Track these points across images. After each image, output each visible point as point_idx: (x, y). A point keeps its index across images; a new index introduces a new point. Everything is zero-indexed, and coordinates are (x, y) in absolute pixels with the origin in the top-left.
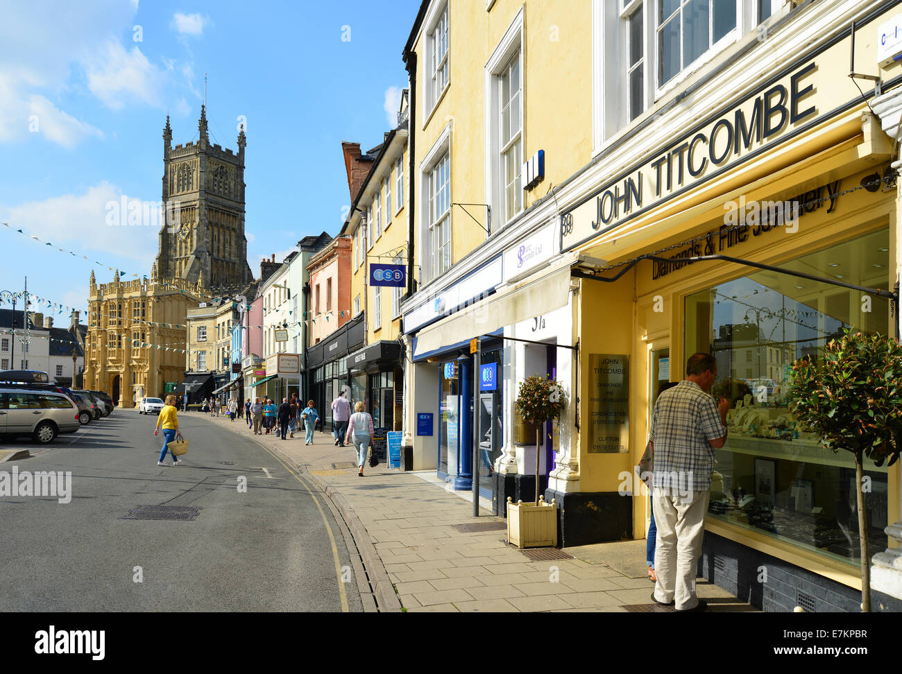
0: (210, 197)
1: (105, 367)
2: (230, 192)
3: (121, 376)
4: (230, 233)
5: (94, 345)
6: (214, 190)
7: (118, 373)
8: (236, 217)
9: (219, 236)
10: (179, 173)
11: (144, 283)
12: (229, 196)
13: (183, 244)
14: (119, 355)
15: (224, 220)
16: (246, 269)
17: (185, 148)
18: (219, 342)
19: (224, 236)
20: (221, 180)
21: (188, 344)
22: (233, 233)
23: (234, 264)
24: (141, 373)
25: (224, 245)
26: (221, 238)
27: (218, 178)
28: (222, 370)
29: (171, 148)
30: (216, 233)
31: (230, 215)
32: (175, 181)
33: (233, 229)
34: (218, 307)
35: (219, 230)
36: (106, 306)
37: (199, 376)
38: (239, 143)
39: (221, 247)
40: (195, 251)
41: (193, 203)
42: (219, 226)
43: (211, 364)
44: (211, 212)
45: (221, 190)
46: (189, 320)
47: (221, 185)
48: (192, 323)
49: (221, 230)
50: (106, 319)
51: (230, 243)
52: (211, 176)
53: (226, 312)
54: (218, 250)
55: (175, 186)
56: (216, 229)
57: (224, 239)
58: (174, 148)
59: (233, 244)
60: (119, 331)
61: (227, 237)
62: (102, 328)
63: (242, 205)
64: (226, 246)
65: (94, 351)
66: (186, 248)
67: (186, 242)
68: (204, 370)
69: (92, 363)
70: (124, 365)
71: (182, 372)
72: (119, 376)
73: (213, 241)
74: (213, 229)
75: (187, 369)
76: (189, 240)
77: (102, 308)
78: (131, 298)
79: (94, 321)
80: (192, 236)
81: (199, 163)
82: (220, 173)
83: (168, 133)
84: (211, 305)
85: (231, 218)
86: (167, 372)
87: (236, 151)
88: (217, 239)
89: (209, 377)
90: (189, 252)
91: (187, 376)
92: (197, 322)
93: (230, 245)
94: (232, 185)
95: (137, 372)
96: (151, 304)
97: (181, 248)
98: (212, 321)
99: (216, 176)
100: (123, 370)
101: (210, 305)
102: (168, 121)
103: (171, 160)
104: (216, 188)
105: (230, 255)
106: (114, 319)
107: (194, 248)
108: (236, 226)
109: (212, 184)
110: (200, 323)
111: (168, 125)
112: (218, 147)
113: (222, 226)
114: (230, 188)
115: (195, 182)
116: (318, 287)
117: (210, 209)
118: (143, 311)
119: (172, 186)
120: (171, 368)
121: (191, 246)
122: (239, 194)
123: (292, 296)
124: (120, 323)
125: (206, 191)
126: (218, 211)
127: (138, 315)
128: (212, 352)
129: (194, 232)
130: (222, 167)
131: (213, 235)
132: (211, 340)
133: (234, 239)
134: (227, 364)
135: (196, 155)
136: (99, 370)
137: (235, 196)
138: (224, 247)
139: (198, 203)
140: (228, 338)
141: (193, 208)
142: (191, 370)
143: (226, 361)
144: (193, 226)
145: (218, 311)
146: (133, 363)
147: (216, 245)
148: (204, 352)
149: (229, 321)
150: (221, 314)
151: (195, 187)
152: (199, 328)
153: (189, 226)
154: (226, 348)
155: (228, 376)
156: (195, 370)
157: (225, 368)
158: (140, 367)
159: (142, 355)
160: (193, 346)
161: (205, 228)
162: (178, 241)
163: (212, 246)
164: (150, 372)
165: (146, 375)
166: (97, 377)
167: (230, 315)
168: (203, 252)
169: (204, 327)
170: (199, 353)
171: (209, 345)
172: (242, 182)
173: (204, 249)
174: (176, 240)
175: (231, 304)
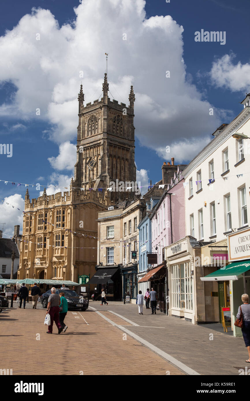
0: (110, 137)
1: (33, 264)
3: (46, 271)
4: (125, 163)
5: (26, 246)
6: (113, 132)
7: (44, 268)
8: (128, 151)
9: (117, 164)
10: (88, 122)
11: (65, 195)
12: (124, 136)
14: (44, 254)
15: (120, 153)
17: (93, 105)
18: (125, 238)
19: (121, 164)
20: (118, 125)
21: (98, 242)
22: (126, 162)
24: (61, 267)
25: (120, 171)
26: (118, 166)
27: (116, 123)
28: (126, 262)
29: (83, 106)
30: (115, 163)
31: (124, 149)
32: (86, 128)
33: (127, 160)
34: (124, 209)
35: (116, 160)
36: (36, 216)
37: (108, 269)
38: (130, 99)
39: (118, 173)
40: (100, 176)
41: (99, 142)
42: (117, 157)
43: (118, 258)
44: (111, 147)
45: (118, 132)
46: (100, 222)
47: (118, 128)
48: (102, 223)
49: (118, 160)
50: (35, 226)
51: (125, 169)
52: (111, 122)
53: (133, 210)
54: (116, 175)
55: (86, 132)
56: (114, 160)
57: (120, 167)
58: (85, 106)
59: (126, 170)
60: (45, 234)
61: (122, 165)
62: (32, 233)
63: (132, 142)
64: (122, 171)
65: (26, 251)
66: (93, 174)
67: (93, 170)
68: (112, 264)
69: (24, 261)
70: (48, 262)
71: (93, 267)
72: (44, 271)
73: (112, 168)
74: (112, 160)
75: (98, 263)
76: (95, 169)
77: (33, 218)
78: (54, 207)
79: (27, 228)
80: (97, 166)
81: (103, 113)
83: (81, 97)
84: (118, 208)
85: (125, 151)
86: (81, 266)
87: (128, 104)
88: (115, 167)
89: (117, 269)
90: (95, 178)
91: (97, 269)
92: (106, 223)
93: (125, 171)
94: (125, 128)
95: (58, 267)
96: (69, 211)
97: (89, 175)
98: (119, 221)
99: (114, 122)
100: (47, 265)
101: (116, 208)
102: (81, 88)
103: (83, 114)
104: (114, 130)
106: (41, 225)
107: (99, 174)
108: (128, 156)
109: (112, 128)
110: (109, 223)
111: (81, 91)
112: (116, 102)
113: (119, 157)
114: (124, 130)
115: (100, 127)
117: (110, 145)
118: (64, 217)
119: (84, 132)
120: (84, 263)
121: (97, 172)
122: (130, 134)
124: (45, 228)
125: (109, 132)
126: (116, 147)
127: (60, 221)
128: (119, 248)
129: (100, 162)
130: (119, 116)
131: (112, 164)
132: (118, 237)
133: (127, 166)
134: (134, 257)
135: (101, 108)
136: (29, 266)
137: (128, 136)
138: (120, 173)
139: (102, 141)
140: (135, 234)
141: (98, 145)
142: (101, 264)
143: (134, 255)
144: (99, 158)
145: (124, 212)
146: (55, 259)
147: (114, 171)
148: (112, 248)
149: (135, 218)
150: (128, 213)
151: (100, 131)
152: (108, 228)
153: (96, 158)
154: (133, 243)
155: (134, 268)
156: (105, 264)
157: (132, 261)
158: (60, 263)
159: (61, 253)
160: (103, 243)
161: (107, 159)
162: (88, 171)
163: (112, 172)
164: (68, 268)
165: (64, 269)
166: (28, 272)
167: (137, 213)
168: (106, 176)
169: (113, 226)
170: (108, 249)
171: (116, 242)
172: (133, 126)
173: (107, 174)
174: (86, 170)
175: (138, 203)
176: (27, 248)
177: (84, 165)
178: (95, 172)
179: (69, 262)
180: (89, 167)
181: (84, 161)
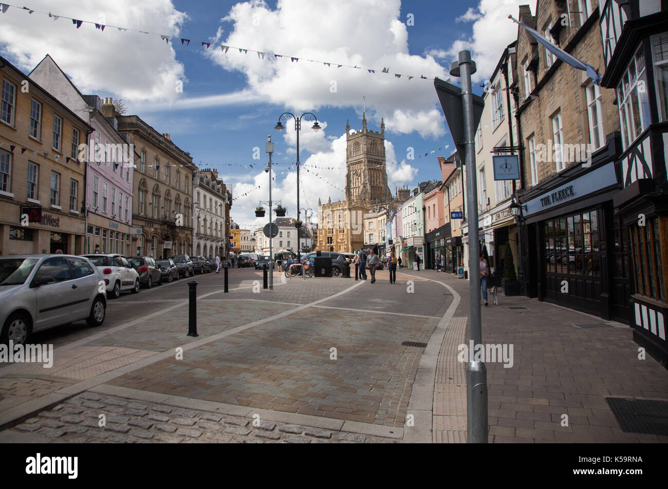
0: (369, 156)
2: (378, 152)
3: (334, 247)
6: (371, 152)
8: (381, 164)
10: (354, 146)
12: (378, 154)
13: (357, 180)
15: (376, 166)
16: (388, 190)
17: (356, 134)
18: (379, 229)
19: (376, 174)
20: (374, 147)
21: (365, 231)
22: (381, 172)
23: (381, 188)
24: (343, 245)
26: (375, 175)
28: (381, 242)
30: (372, 173)
31: (378, 163)
32: (352, 150)
33: (381, 170)
34: (378, 213)
37: (370, 246)
38: (381, 128)
39: (375, 180)
41: (361, 160)
42: (374, 169)
43: (376, 240)
45: (374, 152)
47: (374, 149)
48: (366, 220)
49: (375, 172)
51: (379, 177)
52: (369, 146)
53: (383, 215)
54: (374, 182)
56: (372, 171)
58: (351, 134)
59: (381, 178)
61: (378, 175)
63: (384, 158)
66: (358, 182)
67: (358, 179)
69: (320, 241)
70: (335, 242)
71: (362, 245)
73: (371, 177)
75: (365, 243)
76: (359, 178)
78: (337, 210)
80: (361, 176)
81: (363, 140)
82: (373, 144)
83: (348, 128)
85: (379, 165)
86: (355, 244)
87: (380, 132)
88: (373, 176)
90: (360, 184)
91: (364, 246)
93: (379, 179)
95: (341, 245)
97: (356, 182)
98: (376, 219)
99: (371, 145)
100: (335, 244)
101: (374, 211)
102: (348, 121)
103: (350, 140)
104: (371, 151)
105: (379, 183)
107: (362, 182)
108: (382, 168)
109: (369, 149)
110: (370, 220)
112: (372, 131)
114: (378, 150)
115: (361, 149)
116: (429, 207)
117: (369, 162)
119: (351, 152)
120: (356, 242)
123: (417, 211)
125: (368, 153)
126: (373, 163)
128: (376, 234)
129: (362, 174)
130: (374, 141)
131: (371, 175)
132: (375, 228)
133: (381, 175)
134: (384, 240)
135: (362, 136)
136: (324, 245)
137: (381, 154)
138: (377, 180)
139: (363, 160)
140: (384, 227)
141: (361, 162)
142: (366, 243)
143: (384, 238)
144: (362, 171)
145: (378, 214)
146: (339, 240)
147: (372, 179)
148: (372, 234)
149: (384, 219)
150: (380, 216)
151: (361, 152)
152: (370, 223)
153: (360, 171)
154: (383, 232)
155: (384, 245)
156: (368, 243)
157: (383, 242)
158: (342, 242)
159: (343, 237)
160: (367, 231)
161: (367, 172)
162: (354, 179)
163: (371, 180)
164: (347, 245)
165: (345, 246)
166: (323, 248)
167: (385, 216)
168: (367, 183)
169: (372, 222)
170: (370, 235)
171: (375, 231)
172: (384, 146)
173: (367, 182)
174: (354, 178)
175: (385, 211)
176: (321, 233)
177: (352, 175)
178: (359, 180)
179: (348, 241)
180: (355, 177)
181: (352, 173)
